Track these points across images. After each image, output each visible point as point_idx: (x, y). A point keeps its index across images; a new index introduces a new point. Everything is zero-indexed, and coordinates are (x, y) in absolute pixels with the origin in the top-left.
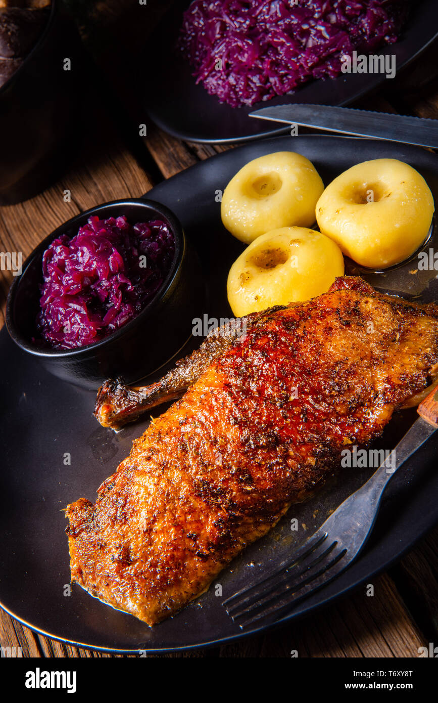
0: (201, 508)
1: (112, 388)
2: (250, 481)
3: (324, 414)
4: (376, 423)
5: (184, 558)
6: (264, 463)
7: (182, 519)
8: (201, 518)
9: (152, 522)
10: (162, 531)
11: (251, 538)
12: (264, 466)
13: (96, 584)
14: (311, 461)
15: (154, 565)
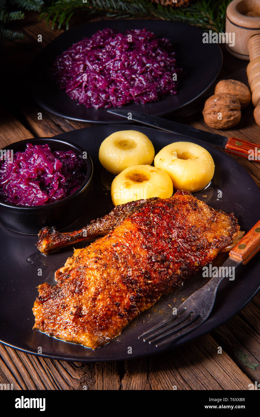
0: (124, 289)
1: (49, 231)
2: (150, 278)
3: (187, 249)
4: (210, 257)
5: (111, 315)
6: (157, 270)
7: (113, 294)
8: (123, 295)
9: (97, 294)
10: (102, 300)
11: (143, 310)
12: (157, 271)
13: (55, 329)
14: (179, 272)
15: (95, 318)
